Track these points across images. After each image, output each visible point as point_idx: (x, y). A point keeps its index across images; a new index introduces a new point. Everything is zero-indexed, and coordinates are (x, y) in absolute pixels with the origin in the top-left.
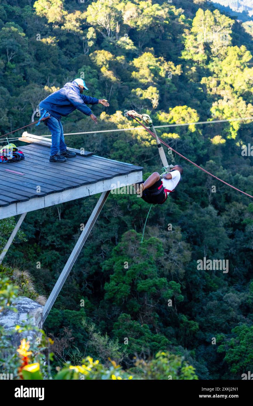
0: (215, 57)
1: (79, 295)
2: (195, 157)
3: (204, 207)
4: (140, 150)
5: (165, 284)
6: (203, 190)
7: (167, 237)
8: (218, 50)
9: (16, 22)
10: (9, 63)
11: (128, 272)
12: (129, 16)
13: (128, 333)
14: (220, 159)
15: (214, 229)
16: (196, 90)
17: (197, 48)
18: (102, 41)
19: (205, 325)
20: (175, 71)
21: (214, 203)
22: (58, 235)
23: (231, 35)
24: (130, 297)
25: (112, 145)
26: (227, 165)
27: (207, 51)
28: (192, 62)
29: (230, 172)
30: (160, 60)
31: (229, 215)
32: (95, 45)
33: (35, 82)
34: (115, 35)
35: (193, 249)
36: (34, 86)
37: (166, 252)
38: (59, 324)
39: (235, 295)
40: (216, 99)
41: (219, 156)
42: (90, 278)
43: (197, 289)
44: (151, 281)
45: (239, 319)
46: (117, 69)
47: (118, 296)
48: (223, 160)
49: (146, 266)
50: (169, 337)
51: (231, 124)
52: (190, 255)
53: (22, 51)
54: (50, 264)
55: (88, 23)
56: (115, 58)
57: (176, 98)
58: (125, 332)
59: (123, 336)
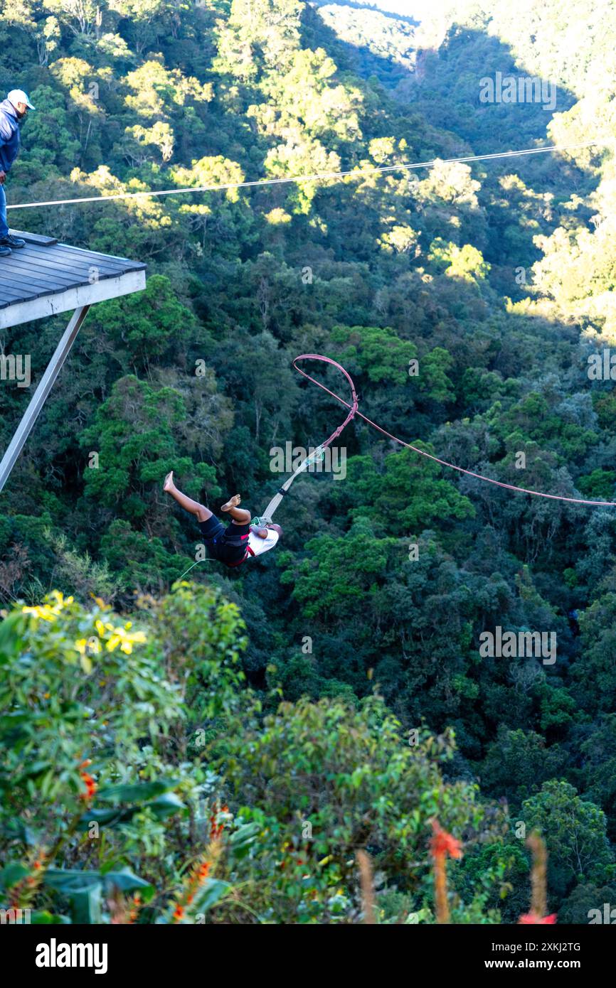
0: (271, 69)
1: (40, 489)
2: (238, 247)
3: (255, 334)
4: (140, 235)
5: (189, 467)
6: (253, 305)
7: (191, 387)
8: (276, 57)
11: (124, 448)
13: (127, 554)
14: (282, 250)
15: (272, 371)
16: (238, 128)
17: (240, 52)
18: (71, 42)
20: (200, 93)
21: (272, 327)
23: (299, 29)
24: (129, 491)
25: (92, 227)
26: (294, 260)
27: (258, 59)
28: (230, 77)
29: (300, 273)
30: (174, 75)
31: (299, 348)
32: (59, 48)
34: (93, 31)
35: (238, 407)
37: (190, 412)
38: (6, 540)
39: (310, 485)
40: (274, 143)
41: (280, 245)
42: (59, 459)
43: (244, 475)
44: (164, 463)
45: (317, 526)
47: (109, 491)
48: (288, 251)
49: (156, 437)
51: (300, 188)
52: (232, 417)
55: (45, 9)
56: (94, 71)
57: (204, 143)
58: (121, 550)
59: (118, 559)
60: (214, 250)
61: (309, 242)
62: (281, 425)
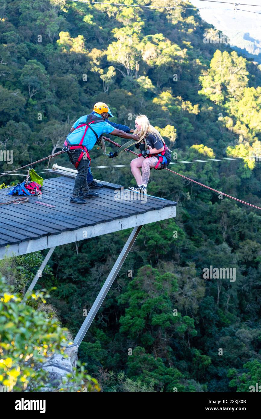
0: (232, 97)
1: (95, 328)
2: (210, 195)
3: (218, 245)
4: (156, 187)
5: (179, 318)
6: (217, 228)
8: (234, 91)
9: (38, 60)
10: (30, 99)
11: (143, 306)
12: (148, 56)
13: (142, 366)
16: (212, 130)
17: (215, 88)
18: (122, 80)
19: (217, 359)
20: (192, 110)
21: (228, 241)
22: (75, 268)
23: (248, 76)
24: (144, 330)
25: (129, 182)
26: (241, 203)
27: (224, 92)
28: (209, 101)
29: (245, 211)
30: (178, 100)
31: (243, 253)
32: (115, 83)
33: (56, 118)
34: (134, 74)
35: (207, 285)
36: (55, 122)
37: (180, 287)
39: (247, 331)
40: (232, 139)
42: (106, 311)
43: (210, 324)
44: (165, 315)
45: (251, 355)
46: (136, 108)
47: (133, 330)
49: (161, 300)
50: (182, 370)
52: (204, 290)
53: (43, 88)
54: (67, 297)
55: (108, 62)
56: (134, 96)
57: (193, 137)
58: (139, 364)
59: (137, 369)
60: (197, 197)
61: (250, 193)
62: (232, 296)
